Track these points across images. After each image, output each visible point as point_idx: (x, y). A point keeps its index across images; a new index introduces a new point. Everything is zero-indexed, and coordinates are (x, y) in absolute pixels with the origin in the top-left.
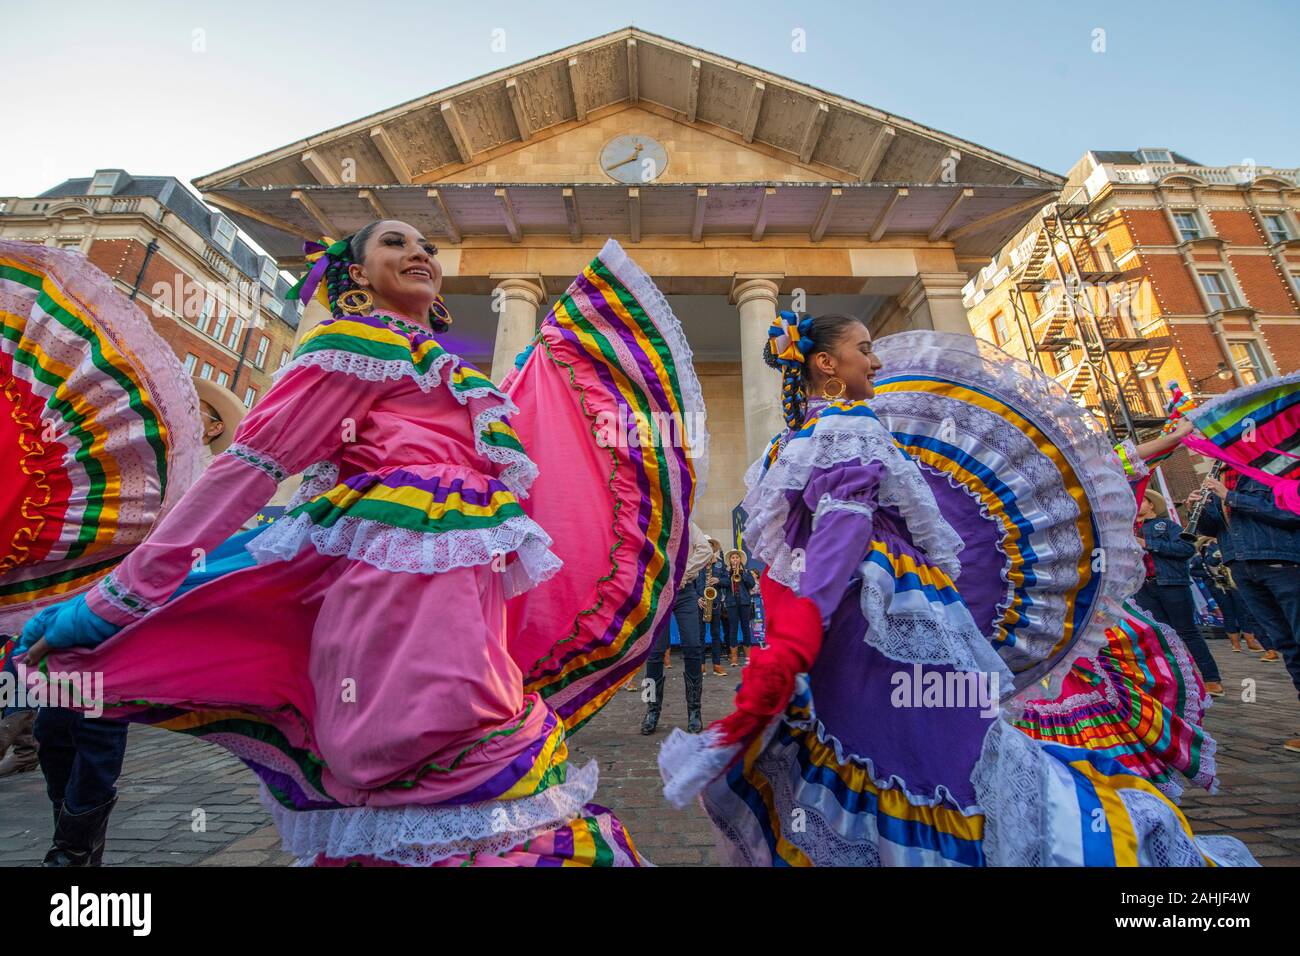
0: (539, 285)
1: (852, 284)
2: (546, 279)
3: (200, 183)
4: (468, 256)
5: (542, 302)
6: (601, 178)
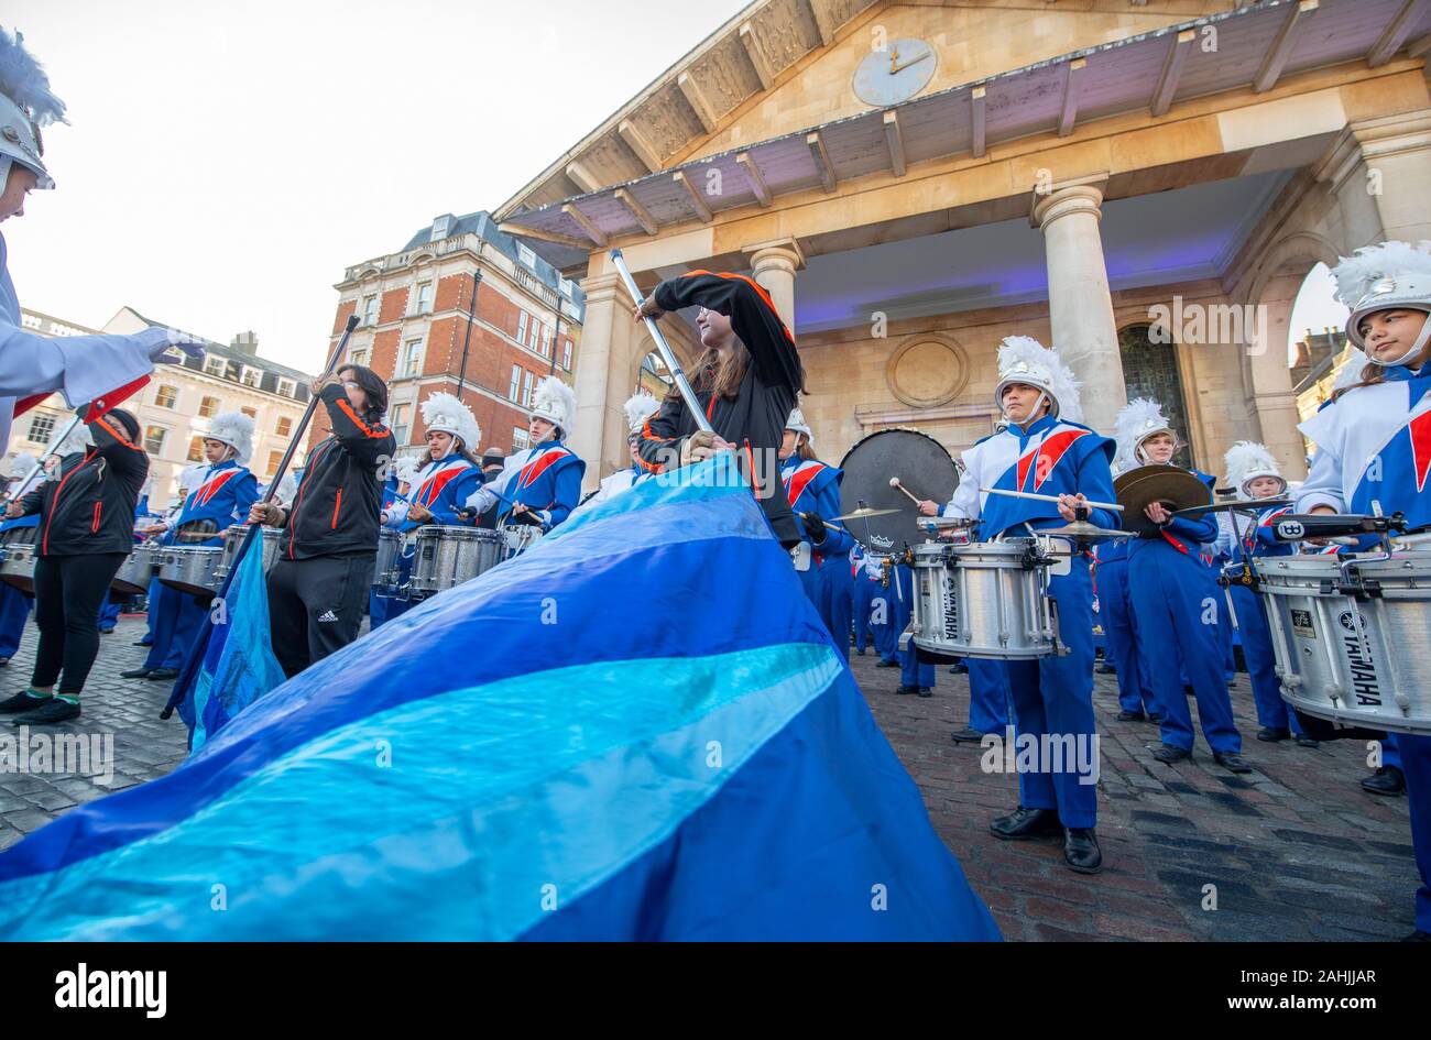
0: (794, 250)
1: (1227, 164)
2: (799, 241)
3: (495, 217)
4: (719, 233)
5: (799, 267)
6: (856, 109)
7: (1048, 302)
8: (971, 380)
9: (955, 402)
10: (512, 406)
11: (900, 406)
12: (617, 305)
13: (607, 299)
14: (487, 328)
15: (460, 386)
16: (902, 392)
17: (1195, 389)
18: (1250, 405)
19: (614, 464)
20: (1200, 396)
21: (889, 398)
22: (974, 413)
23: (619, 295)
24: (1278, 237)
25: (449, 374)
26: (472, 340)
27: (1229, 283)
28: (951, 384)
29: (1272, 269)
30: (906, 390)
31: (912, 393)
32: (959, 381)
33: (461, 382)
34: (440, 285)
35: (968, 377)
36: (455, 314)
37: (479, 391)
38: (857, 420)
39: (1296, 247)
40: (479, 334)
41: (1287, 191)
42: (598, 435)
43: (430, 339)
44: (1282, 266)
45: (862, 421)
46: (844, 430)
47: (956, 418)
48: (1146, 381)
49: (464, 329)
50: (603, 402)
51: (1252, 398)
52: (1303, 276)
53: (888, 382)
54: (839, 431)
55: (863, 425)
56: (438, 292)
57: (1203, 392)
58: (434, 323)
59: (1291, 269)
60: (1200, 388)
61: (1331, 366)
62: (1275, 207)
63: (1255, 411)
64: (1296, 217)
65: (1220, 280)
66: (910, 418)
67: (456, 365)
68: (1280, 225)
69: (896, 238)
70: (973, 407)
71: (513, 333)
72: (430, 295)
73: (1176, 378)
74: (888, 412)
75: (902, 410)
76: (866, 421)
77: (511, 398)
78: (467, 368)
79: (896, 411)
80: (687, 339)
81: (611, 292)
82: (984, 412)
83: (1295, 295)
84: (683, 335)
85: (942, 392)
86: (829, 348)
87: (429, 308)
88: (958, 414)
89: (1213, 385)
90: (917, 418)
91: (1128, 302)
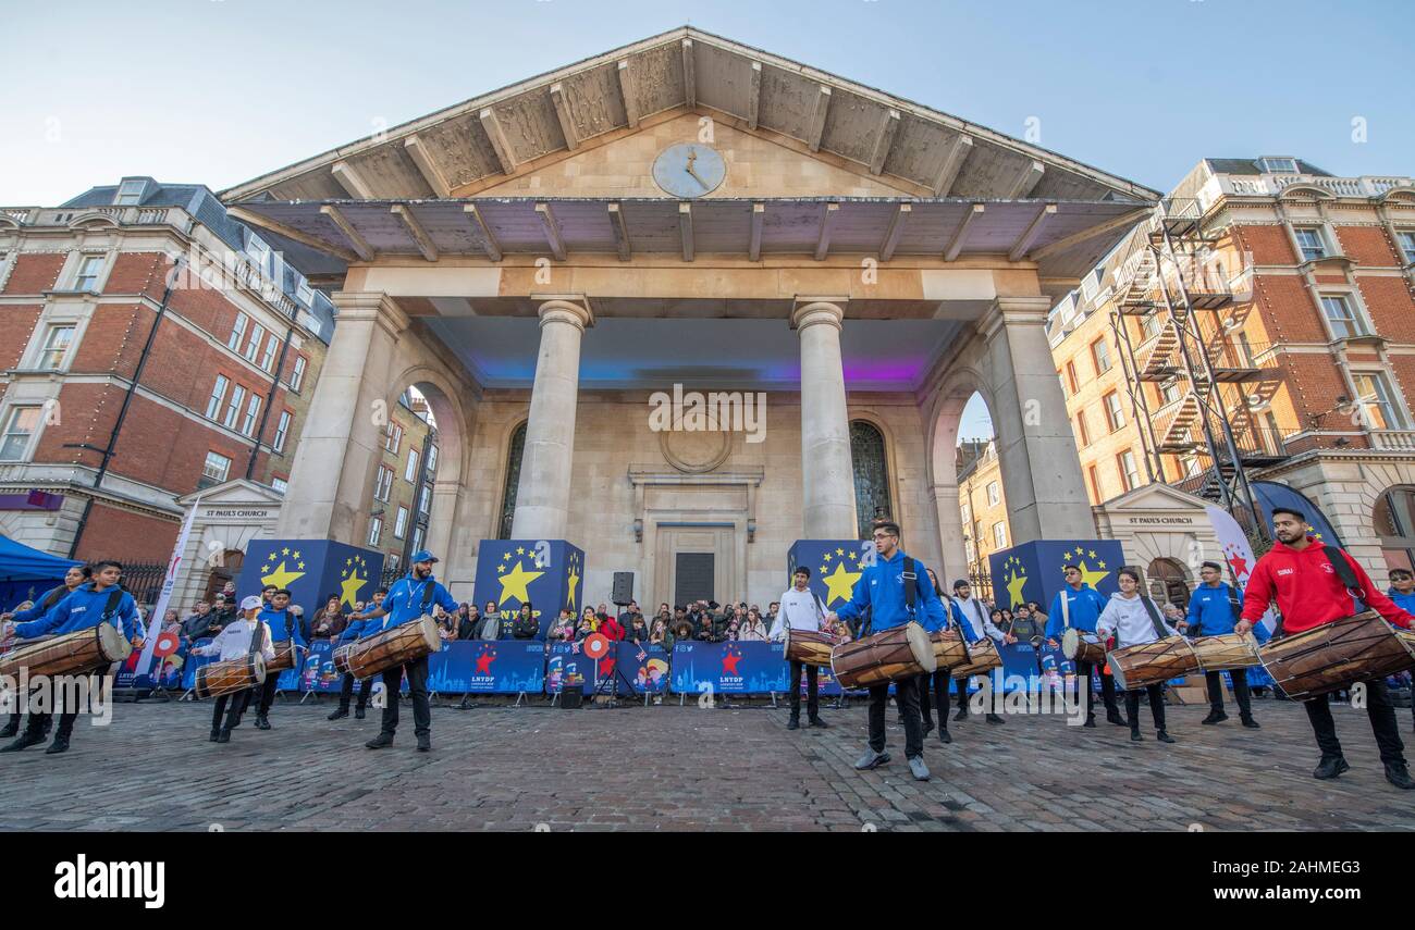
0: (584, 307)
1: (924, 308)
2: (592, 300)
3: (224, 197)
4: (508, 275)
5: (588, 325)
6: (653, 192)
8: (733, 452)
9: (718, 470)
10: (208, 425)
11: (669, 469)
12: (377, 326)
13: (366, 319)
14: (185, 325)
15: (130, 392)
16: (672, 455)
17: (896, 477)
18: (931, 493)
19: (352, 507)
20: (900, 482)
21: (661, 461)
22: (734, 481)
23: (382, 317)
24: (952, 369)
25: (114, 375)
26: (158, 337)
27: (920, 398)
28: (715, 454)
29: (948, 391)
30: (676, 455)
31: (682, 458)
32: (722, 452)
33: (133, 386)
34: (117, 262)
35: (731, 448)
36: (138, 301)
37: (159, 401)
38: (630, 479)
39: (963, 378)
40: (172, 331)
41: (959, 337)
42: (336, 472)
43: (90, 325)
44: (954, 391)
45: (634, 481)
46: (617, 487)
47: (718, 484)
48: (863, 466)
49: (148, 321)
50: (345, 432)
51: (933, 487)
52: (966, 400)
53: (662, 447)
54: (610, 488)
55: (634, 485)
56: (114, 268)
57: (902, 480)
58: (100, 307)
59: (959, 394)
60: (899, 477)
61: (976, 467)
62: (952, 345)
63: (934, 498)
64: (963, 357)
65: (915, 394)
66: (678, 481)
67: (129, 364)
68: (954, 360)
69: (680, 315)
70: (733, 476)
71: (224, 337)
72: (101, 270)
73: (884, 466)
74: (659, 473)
75: (671, 473)
76: (638, 481)
77: (208, 415)
78: (146, 370)
79: (666, 473)
80: (457, 377)
81: (373, 313)
82: (743, 481)
83: (961, 413)
84: (453, 372)
85: (709, 459)
86: (607, 406)
87: (97, 285)
88: (721, 481)
89: (908, 474)
90: (685, 481)
91: (855, 402)
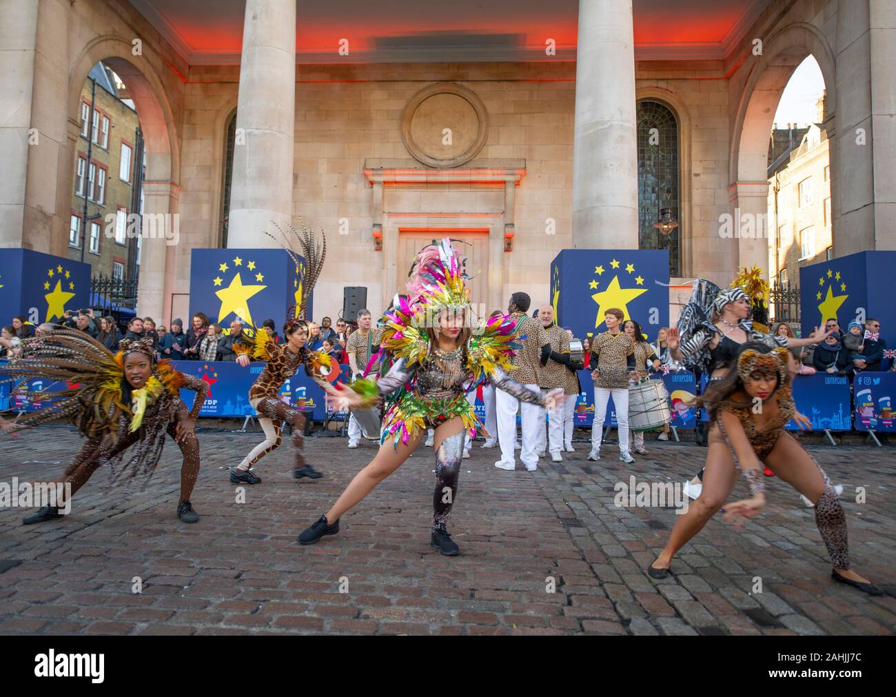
7: (575, 63)
8: (489, 141)
9: (471, 165)
11: (413, 164)
17: (690, 172)
18: (732, 190)
20: (694, 178)
21: (402, 154)
22: (489, 178)
27: (731, 67)
28: (468, 144)
30: (420, 146)
31: (427, 151)
32: (477, 141)
35: (486, 137)
38: (366, 176)
39: (794, 38)
45: (371, 178)
46: (350, 186)
47: (471, 182)
48: (649, 159)
51: (735, 184)
52: (792, 69)
53: (403, 137)
54: (344, 187)
55: (372, 183)
57: (697, 175)
59: (785, 60)
60: (695, 171)
64: (798, 9)
65: (724, 62)
66: (423, 179)
70: (489, 172)
73: (675, 158)
74: (401, 169)
75: (416, 169)
76: (376, 179)
79: (410, 169)
82: (500, 178)
83: (784, 87)
85: (459, 152)
88: (474, 178)
89: (705, 168)
90: (431, 179)
91: (645, 75)
